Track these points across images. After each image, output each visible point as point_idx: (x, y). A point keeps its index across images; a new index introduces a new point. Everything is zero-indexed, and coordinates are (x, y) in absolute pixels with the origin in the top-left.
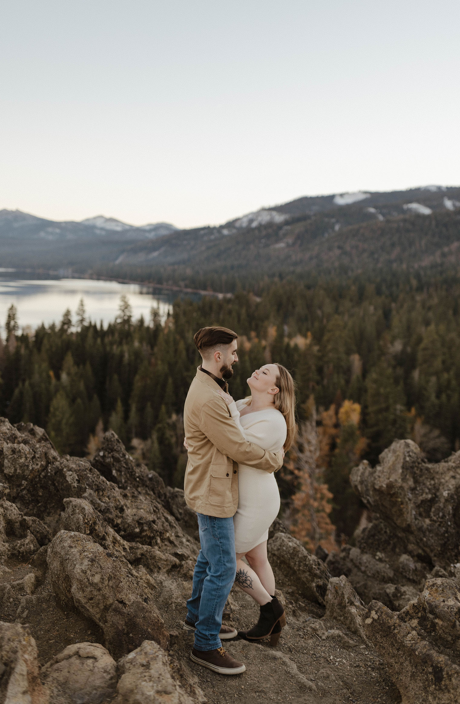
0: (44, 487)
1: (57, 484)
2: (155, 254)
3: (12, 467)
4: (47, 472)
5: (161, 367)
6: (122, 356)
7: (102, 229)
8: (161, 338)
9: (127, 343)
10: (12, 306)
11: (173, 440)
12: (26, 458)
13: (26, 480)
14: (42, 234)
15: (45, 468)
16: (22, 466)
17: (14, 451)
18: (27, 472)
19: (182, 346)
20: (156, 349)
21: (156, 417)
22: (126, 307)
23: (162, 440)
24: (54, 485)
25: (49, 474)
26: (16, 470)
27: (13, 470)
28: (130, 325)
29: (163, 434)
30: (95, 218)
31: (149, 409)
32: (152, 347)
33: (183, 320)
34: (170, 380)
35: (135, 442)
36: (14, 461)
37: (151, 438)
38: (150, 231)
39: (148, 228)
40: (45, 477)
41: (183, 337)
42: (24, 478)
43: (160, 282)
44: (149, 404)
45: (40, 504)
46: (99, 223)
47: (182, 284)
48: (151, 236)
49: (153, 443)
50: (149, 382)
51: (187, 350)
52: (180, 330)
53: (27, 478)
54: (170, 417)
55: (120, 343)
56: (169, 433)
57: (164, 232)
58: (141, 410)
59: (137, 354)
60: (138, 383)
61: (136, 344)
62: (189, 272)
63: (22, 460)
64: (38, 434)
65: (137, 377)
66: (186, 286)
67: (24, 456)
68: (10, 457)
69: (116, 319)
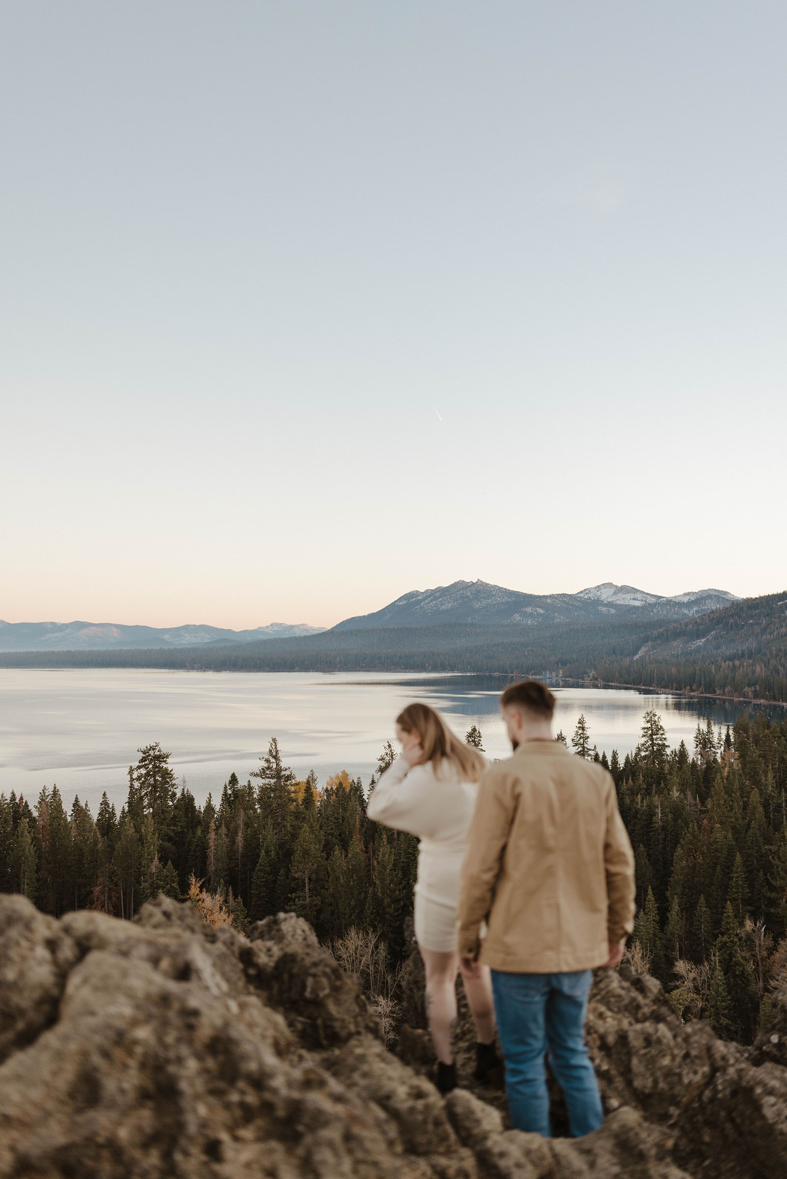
0: (711, 1123)
1: (738, 1120)
2: (700, 642)
3: (648, 1074)
4: (715, 1091)
5: (721, 835)
6: (651, 814)
7: (610, 605)
8: (718, 783)
9: (659, 792)
10: (474, 730)
11: (750, 967)
12: (674, 1057)
13: (677, 1104)
14: (517, 617)
15: (710, 1080)
16: (669, 1073)
17: (648, 1041)
18: (678, 1089)
19: (755, 797)
20: (709, 803)
21: (717, 923)
22: (654, 730)
23: (728, 966)
24: (732, 1120)
25: (720, 1096)
26: (656, 1082)
27: (649, 1082)
28: (662, 762)
29: (731, 955)
30: (598, 588)
31: (702, 907)
32: (703, 801)
33: (755, 752)
34: (738, 858)
35: (681, 966)
36: (650, 1062)
37: (708, 959)
38: (690, 604)
39: (685, 600)
40: (712, 1100)
41: (757, 783)
42: (674, 1100)
43: (710, 688)
44: (702, 899)
45: (707, 1163)
46: (606, 596)
47: (749, 690)
48: (692, 612)
49: (713, 970)
50: (700, 860)
51: (766, 806)
52: (750, 770)
53: (679, 1102)
54: (742, 924)
55: (648, 792)
56: (740, 954)
57: (713, 606)
58: (689, 909)
59: (677, 811)
60: (681, 862)
61: (675, 794)
62: (760, 670)
63: (666, 1061)
64: (650, 990)
65: (679, 851)
66: (756, 696)
67: (669, 1052)
68: (642, 1052)
69: (639, 749)
